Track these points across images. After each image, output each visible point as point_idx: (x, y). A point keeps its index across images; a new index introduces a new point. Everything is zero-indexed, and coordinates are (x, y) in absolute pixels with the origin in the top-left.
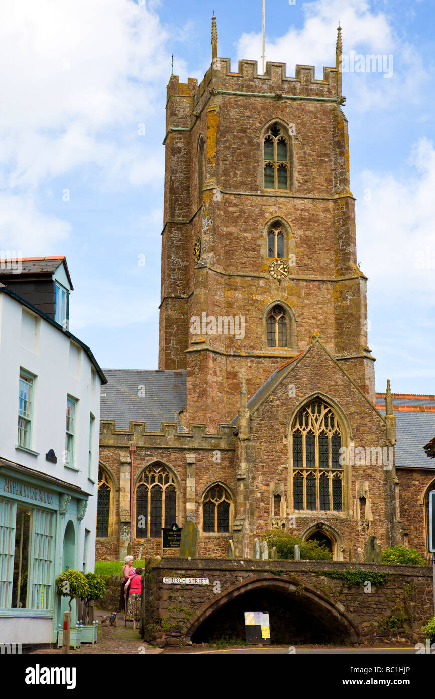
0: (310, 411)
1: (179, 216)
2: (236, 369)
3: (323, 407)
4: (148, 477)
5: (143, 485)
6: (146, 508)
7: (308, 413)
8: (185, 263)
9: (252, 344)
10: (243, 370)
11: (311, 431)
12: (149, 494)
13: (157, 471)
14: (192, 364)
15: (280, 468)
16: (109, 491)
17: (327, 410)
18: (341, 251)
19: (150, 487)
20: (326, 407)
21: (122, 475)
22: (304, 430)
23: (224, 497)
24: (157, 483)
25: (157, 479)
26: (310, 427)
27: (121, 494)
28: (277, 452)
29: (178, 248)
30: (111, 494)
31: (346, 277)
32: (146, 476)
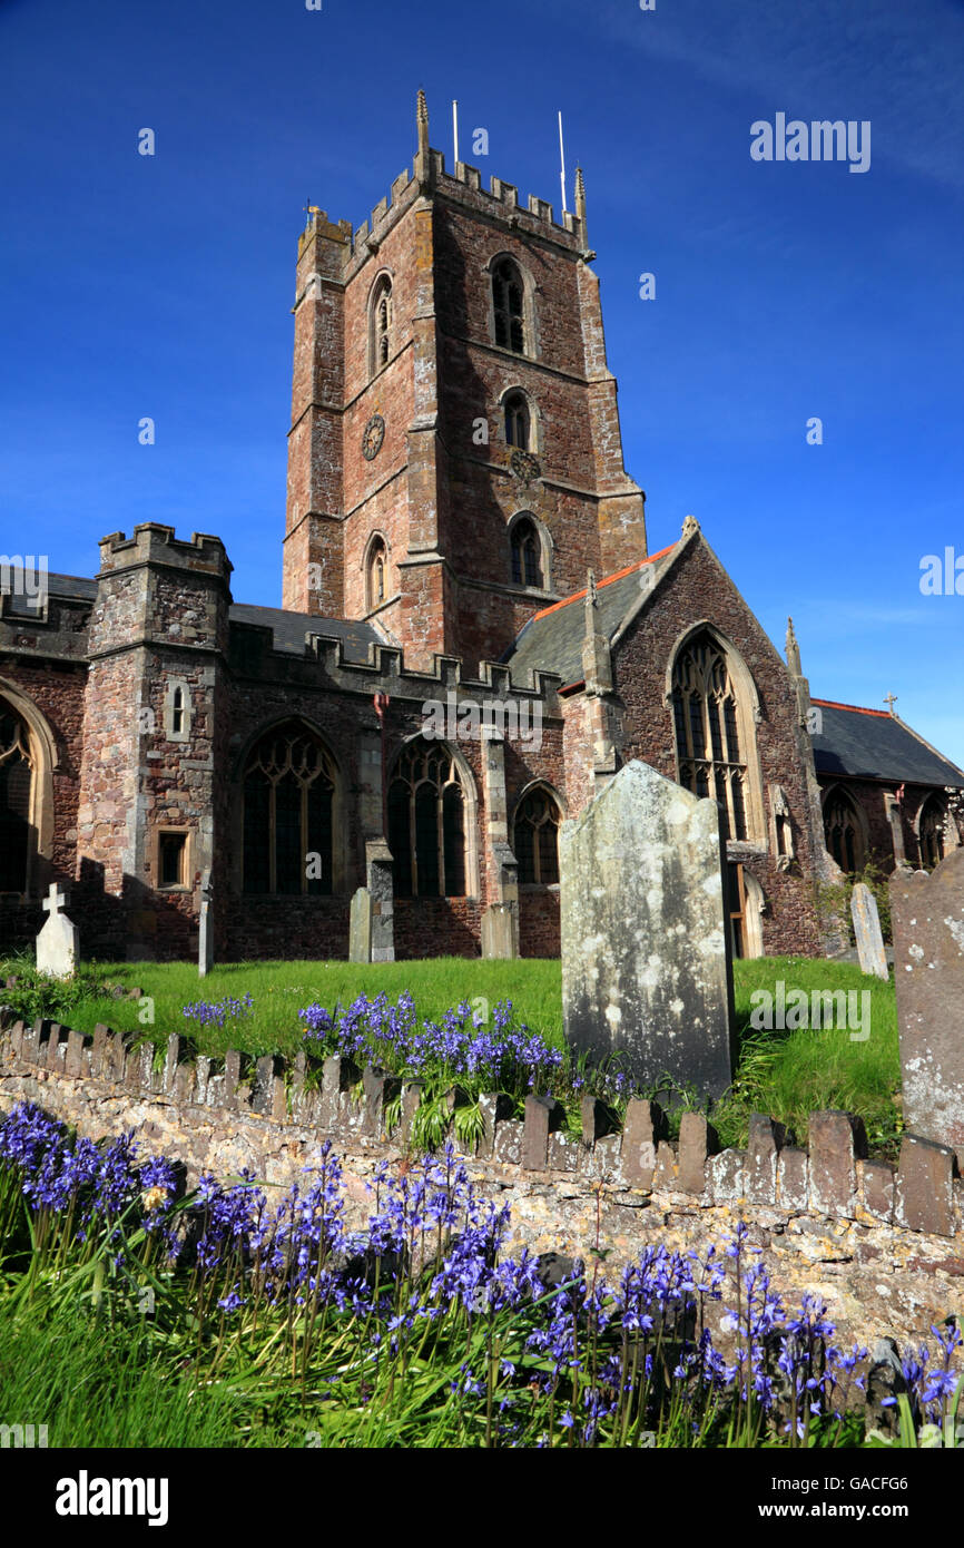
0: (692, 654)
1: (328, 399)
2: (474, 609)
3: (708, 650)
4: (409, 766)
5: (400, 781)
6: (408, 831)
7: (690, 658)
8: (338, 469)
9: (493, 572)
10: (484, 611)
11: (695, 691)
12: (413, 802)
13: (428, 754)
14: (412, 587)
15: (664, 756)
16: (333, 791)
17: (716, 657)
18: (607, 455)
19: (415, 787)
20: (713, 652)
21: (365, 756)
22: (686, 689)
23: (547, 813)
24: (426, 779)
25: (426, 771)
26: (693, 688)
27: (364, 797)
28: (655, 724)
29: (327, 443)
30: (337, 800)
31: (617, 492)
32: (407, 765)
